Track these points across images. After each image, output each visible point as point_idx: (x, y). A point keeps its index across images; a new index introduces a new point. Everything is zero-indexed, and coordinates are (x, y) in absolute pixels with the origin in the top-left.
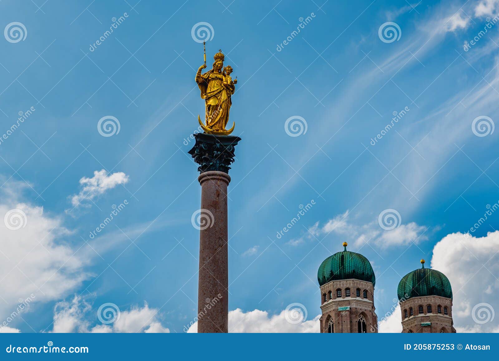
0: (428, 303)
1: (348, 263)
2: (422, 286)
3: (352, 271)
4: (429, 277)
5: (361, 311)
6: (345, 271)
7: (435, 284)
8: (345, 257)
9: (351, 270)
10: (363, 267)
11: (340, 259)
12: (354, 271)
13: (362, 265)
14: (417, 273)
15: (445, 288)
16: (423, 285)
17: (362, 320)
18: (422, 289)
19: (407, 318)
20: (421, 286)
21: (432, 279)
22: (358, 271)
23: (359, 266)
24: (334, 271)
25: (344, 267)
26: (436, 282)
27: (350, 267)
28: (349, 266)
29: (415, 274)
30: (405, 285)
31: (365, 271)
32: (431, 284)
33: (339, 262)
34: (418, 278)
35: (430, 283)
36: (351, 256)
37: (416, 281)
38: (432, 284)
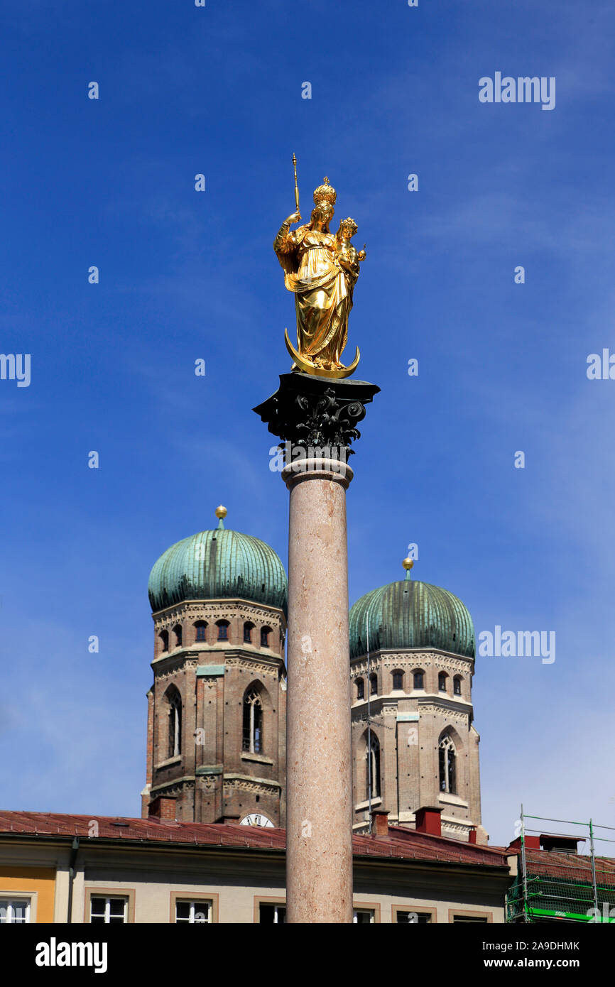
0: (415, 667)
1: (226, 560)
2: (404, 623)
3: (235, 579)
4: (421, 603)
5: (252, 679)
6: (220, 577)
7: (436, 621)
8: (219, 544)
9: (233, 578)
10: (263, 571)
11: (208, 549)
12: (241, 580)
13: (262, 566)
14: (392, 593)
15: (459, 632)
16: (407, 621)
17: (255, 700)
18: (404, 633)
19: (362, 700)
20: (401, 623)
21: (428, 607)
22: (251, 580)
23: (255, 567)
24: (192, 578)
25: (218, 569)
26: (437, 615)
27: (231, 568)
28: (229, 567)
29: (389, 594)
30: (361, 618)
31: (267, 581)
32: (426, 620)
33: (206, 556)
34: (394, 604)
35: (423, 615)
36: (234, 542)
37: (389, 611)
38: (429, 620)
